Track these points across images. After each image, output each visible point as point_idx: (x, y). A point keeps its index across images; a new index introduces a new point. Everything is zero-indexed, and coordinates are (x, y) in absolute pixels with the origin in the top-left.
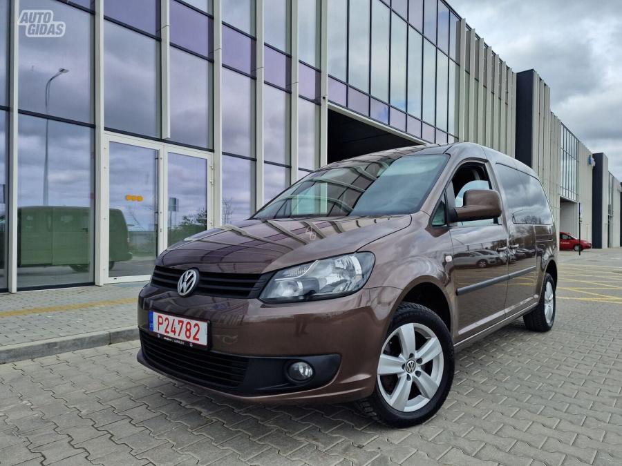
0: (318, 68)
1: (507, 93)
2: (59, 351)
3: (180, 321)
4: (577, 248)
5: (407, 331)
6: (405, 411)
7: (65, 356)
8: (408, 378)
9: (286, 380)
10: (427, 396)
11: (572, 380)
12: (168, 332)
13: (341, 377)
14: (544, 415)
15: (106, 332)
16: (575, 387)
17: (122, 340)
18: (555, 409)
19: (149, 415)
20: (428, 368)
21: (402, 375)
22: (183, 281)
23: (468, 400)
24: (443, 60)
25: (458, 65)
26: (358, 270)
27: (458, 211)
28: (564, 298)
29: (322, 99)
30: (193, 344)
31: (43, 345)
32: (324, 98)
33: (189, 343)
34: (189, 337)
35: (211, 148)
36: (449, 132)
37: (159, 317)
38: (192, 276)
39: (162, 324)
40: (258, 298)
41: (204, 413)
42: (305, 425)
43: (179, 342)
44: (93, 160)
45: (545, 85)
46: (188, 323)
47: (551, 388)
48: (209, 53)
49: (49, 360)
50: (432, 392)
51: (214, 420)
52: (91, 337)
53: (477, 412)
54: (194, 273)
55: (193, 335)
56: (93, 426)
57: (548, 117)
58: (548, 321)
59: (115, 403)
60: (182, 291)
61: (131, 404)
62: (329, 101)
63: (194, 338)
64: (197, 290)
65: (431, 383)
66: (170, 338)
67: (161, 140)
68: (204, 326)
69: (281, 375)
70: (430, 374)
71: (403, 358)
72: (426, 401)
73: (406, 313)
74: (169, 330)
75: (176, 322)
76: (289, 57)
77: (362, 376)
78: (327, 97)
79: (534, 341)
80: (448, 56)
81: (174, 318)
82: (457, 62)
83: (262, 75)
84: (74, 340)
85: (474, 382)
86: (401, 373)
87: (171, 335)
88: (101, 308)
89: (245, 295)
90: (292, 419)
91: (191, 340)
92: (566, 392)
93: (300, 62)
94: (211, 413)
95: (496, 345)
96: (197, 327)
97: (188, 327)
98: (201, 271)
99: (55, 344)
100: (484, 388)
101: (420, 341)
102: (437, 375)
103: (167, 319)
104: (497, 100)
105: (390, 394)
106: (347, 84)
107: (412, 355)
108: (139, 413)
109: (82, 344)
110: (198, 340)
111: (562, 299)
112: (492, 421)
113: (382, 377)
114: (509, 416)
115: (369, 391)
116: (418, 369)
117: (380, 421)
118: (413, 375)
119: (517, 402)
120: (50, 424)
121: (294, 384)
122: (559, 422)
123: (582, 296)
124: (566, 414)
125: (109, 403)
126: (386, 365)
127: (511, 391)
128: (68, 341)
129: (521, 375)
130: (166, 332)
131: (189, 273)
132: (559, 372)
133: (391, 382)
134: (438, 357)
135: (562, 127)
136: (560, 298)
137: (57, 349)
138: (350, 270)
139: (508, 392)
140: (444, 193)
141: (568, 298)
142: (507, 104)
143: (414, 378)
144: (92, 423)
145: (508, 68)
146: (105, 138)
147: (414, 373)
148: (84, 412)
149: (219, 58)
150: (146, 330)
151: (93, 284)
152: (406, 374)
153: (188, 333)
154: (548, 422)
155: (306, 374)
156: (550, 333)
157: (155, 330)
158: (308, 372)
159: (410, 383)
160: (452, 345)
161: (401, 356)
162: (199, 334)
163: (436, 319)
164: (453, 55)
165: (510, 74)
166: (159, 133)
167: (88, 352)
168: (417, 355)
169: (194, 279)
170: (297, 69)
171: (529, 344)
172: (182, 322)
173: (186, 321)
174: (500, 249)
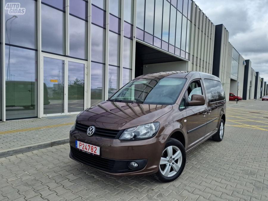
0: (132, 24)
1: (211, 34)
2: (33, 150)
3: (88, 146)
4: (236, 100)
5: (170, 149)
6: (168, 177)
7: (35, 152)
8: (170, 165)
9: (128, 168)
10: (176, 171)
11: (227, 163)
12: (84, 149)
13: (147, 167)
14: (216, 177)
15: (50, 142)
16: (228, 166)
17: (56, 145)
18: (220, 175)
19: (75, 178)
20: (176, 161)
21: (168, 164)
22: (89, 130)
23: (190, 171)
24: (185, 19)
25: (191, 22)
26: (154, 128)
27: (189, 102)
28: (228, 125)
29: (133, 37)
30: (94, 154)
31: (26, 148)
32: (134, 37)
33: (92, 154)
34: (92, 152)
35: (86, 59)
36: (186, 51)
37: (80, 143)
38: (93, 129)
39: (81, 146)
40: (118, 139)
41: (95, 177)
42: (133, 181)
43: (88, 153)
44: (37, 64)
45: (227, 31)
46: (92, 146)
47: (219, 166)
48: (86, 18)
49: (29, 154)
50: (177, 170)
51: (100, 180)
52: (44, 144)
53: (193, 176)
54: (93, 127)
55: (94, 151)
56: (55, 182)
57: (228, 44)
58: (221, 137)
59: (61, 173)
60: (89, 134)
61: (67, 173)
62: (136, 38)
63: (95, 152)
64: (95, 134)
65: (177, 166)
66: (84, 151)
67: (65, 56)
68: (98, 148)
69: (126, 166)
70: (177, 163)
71: (168, 158)
72: (175, 173)
73: (170, 142)
74: (84, 148)
75: (87, 146)
76: (120, 19)
77: (155, 166)
78: (135, 37)
79: (215, 146)
80: (187, 18)
81: (86, 144)
82: (191, 21)
83: (108, 27)
84: (38, 145)
85: (192, 163)
86: (167, 164)
87: (85, 150)
88: (44, 130)
89: (114, 137)
90: (128, 179)
91: (93, 153)
92: (225, 168)
93: (125, 21)
94: (98, 177)
95: (201, 147)
96: (95, 148)
97: (92, 148)
98: (96, 127)
99: (31, 147)
100: (196, 166)
101: (174, 152)
102: (180, 164)
103: (83, 144)
104: (207, 37)
105: (163, 171)
106: (144, 31)
107: (171, 157)
108: (71, 177)
109: (41, 147)
110: (96, 153)
111: (227, 126)
112: (198, 179)
113: (161, 165)
114: (204, 177)
115: (156, 171)
116: (173, 162)
117: (159, 181)
118: (171, 164)
119: (207, 172)
120: (39, 181)
121: (131, 169)
122: (221, 180)
123: (235, 124)
124: (224, 177)
125: (59, 173)
126: (163, 161)
127: (205, 167)
128: (36, 146)
129: (209, 161)
130: (83, 148)
131: (92, 127)
132: (223, 159)
133: (164, 167)
134: (180, 157)
135: (233, 49)
136: (227, 125)
137: (31, 149)
138: (151, 128)
139: (204, 168)
140: (184, 96)
141: (230, 125)
142: (211, 39)
143: (172, 165)
144: (55, 181)
145: (212, 23)
146: (42, 55)
147: (172, 163)
148: (50, 176)
149: (90, 20)
150: (74, 147)
151: (37, 117)
152: (169, 164)
153: (92, 150)
154: (217, 180)
155: (135, 165)
156: (221, 142)
157: (78, 147)
158: (136, 165)
159: (170, 167)
160: (185, 152)
161: (167, 157)
162: (97, 151)
163: (180, 144)
164: (189, 18)
165: (213, 26)
166: (64, 53)
167: (44, 150)
168: (173, 157)
169: (94, 130)
170: (123, 24)
171: (213, 147)
172: (90, 146)
173: (91, 146)
174: (204, 114)
